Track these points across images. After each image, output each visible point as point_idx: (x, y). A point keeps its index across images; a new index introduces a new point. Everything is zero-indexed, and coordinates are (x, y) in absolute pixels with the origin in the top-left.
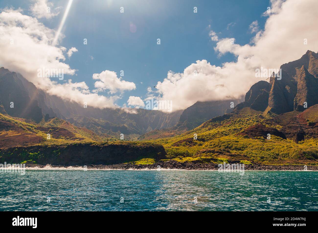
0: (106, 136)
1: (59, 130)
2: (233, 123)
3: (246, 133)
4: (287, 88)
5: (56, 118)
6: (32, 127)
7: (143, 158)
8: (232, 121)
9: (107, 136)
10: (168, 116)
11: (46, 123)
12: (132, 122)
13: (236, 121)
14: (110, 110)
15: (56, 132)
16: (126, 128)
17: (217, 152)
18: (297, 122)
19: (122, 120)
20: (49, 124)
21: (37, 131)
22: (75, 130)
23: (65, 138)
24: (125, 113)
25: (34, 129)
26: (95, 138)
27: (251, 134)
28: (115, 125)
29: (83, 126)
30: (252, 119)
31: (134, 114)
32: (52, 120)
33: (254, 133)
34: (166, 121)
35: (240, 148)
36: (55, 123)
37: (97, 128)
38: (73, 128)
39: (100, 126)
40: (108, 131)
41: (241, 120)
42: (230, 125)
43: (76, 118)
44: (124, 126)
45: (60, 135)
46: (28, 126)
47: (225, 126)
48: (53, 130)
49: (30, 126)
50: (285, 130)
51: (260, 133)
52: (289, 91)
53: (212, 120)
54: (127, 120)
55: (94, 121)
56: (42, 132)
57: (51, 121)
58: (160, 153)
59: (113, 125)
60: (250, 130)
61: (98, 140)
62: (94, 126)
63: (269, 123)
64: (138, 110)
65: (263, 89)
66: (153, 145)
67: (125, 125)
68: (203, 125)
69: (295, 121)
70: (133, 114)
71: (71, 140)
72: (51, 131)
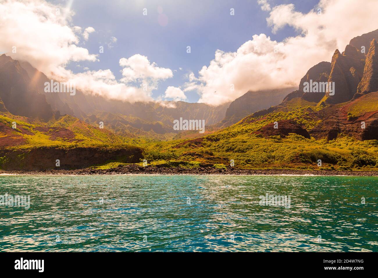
0: (131, 136)
1: (60, 130)
2: (268, 119)
3: (262, 131)
4: (352, 70)
5: (68, 115)
6: (29, 127)
7: (111, 162)
8: (269, 117)
9: (133, 136)
10: (214, 110)
11: (56, 122)
12: (169, 118)
13: (273, 116)
14: (142, 103)
15: (55, 133)
16: (161, 126)
17: (197, 155)
18: (337, 117)
19: (157, 116)
20: (59, 123)
21: (35, 132)
22: (88, 129)
23: (63, 139)
24: (161, 108)
25: (32, 129)
26: (112, 138)
27: (267, 133)
28: (147, 122)
29: (107, 124)
30: (296, 113)
31: (172, 109)
32: (64, 118)
33: (272, 131)
34: (212, 116)
35: (244, 150)
36: (67, 122)
37: (124, 126)
38: (86, 128)
39: (129, 124)
40: (138, 130)
41: (281, 114)
42: (264, 121)
43: (99, 115)
44: (158, 124)
45: (58, 136)
46: (25, 126)
47: (257, 123)
48: (53, 131)
49: (27, 126)
50: (322, 126)
51: (279, 131)
52: (353, 75)
53: (254, 114)
54: (163, 116)
55: (121, 118)
56: (41, 132)
57: (62, 119)
58: (132, 156)
59: (145, 122)
60: (267, 128)
61: (115, 141)
62: (121, 124)
63: (309, 118)
64: (177, 104)
65: (323, 73)
66: (126, 148)
67: (161, 123)
68: (241, 121)
69: (334, 116)
70: (170, 108)
71: (68, 141)
72: (51, 131)
